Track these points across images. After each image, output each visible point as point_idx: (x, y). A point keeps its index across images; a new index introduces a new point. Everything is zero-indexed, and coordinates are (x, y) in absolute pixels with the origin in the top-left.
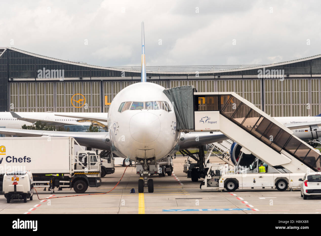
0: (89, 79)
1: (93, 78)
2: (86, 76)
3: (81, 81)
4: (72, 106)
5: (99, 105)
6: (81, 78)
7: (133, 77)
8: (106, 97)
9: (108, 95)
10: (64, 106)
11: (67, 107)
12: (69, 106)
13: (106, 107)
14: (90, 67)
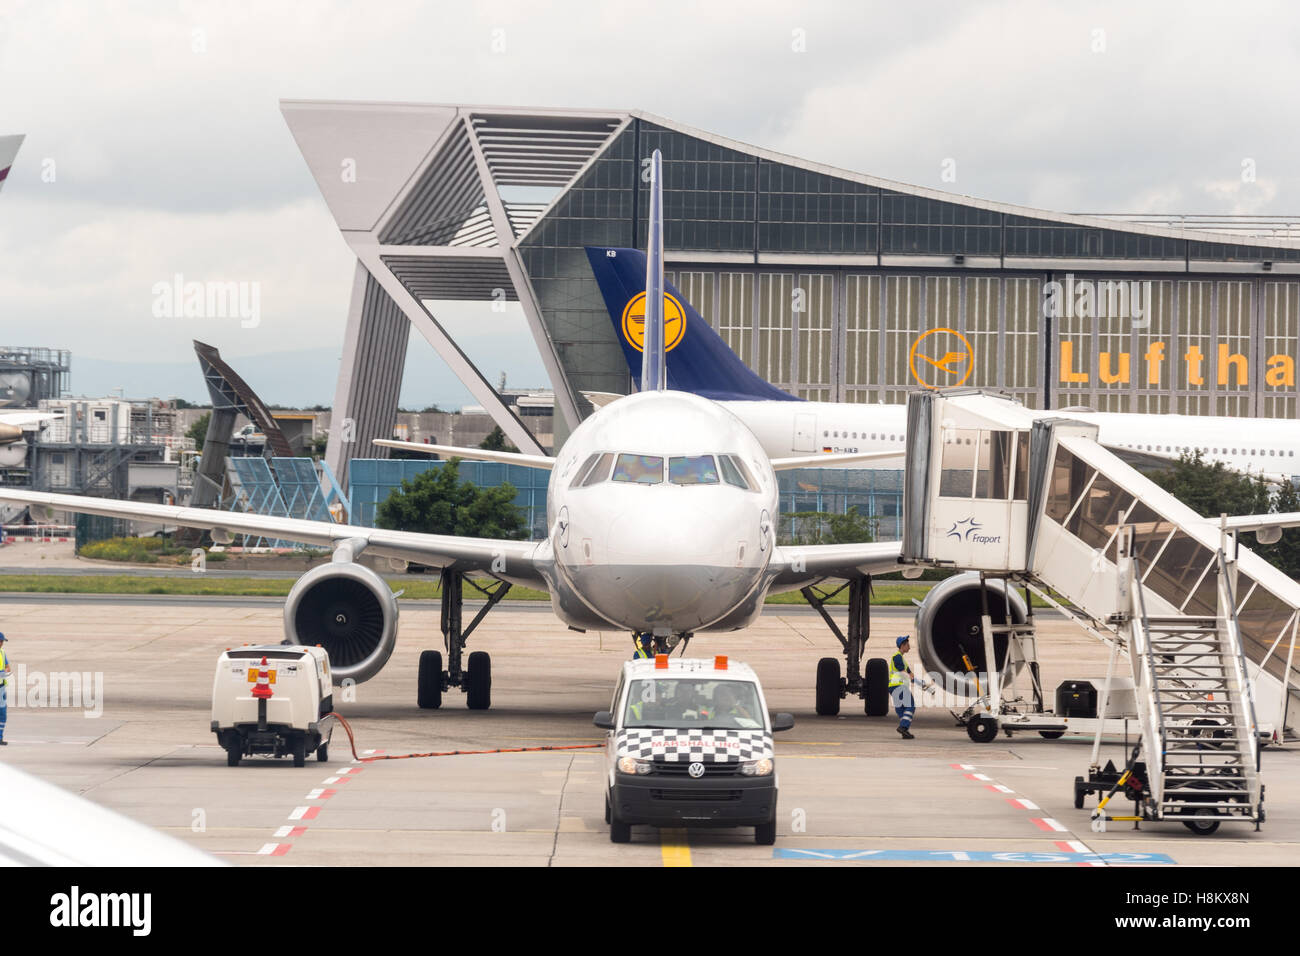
0: (992, 262)
1: (1011, 262)
2: (984, 252)
3: (960, 271)
4: (913, 381)
5: (1032, 383)
6: (960, 259)
7: (1191, 263)
8: (1066, 348)
9: (1075, 339)
10: (876, 383)
11: (890, 387)
12: (902, 381)
13: (1062, 391)
14: (1001, 211)
